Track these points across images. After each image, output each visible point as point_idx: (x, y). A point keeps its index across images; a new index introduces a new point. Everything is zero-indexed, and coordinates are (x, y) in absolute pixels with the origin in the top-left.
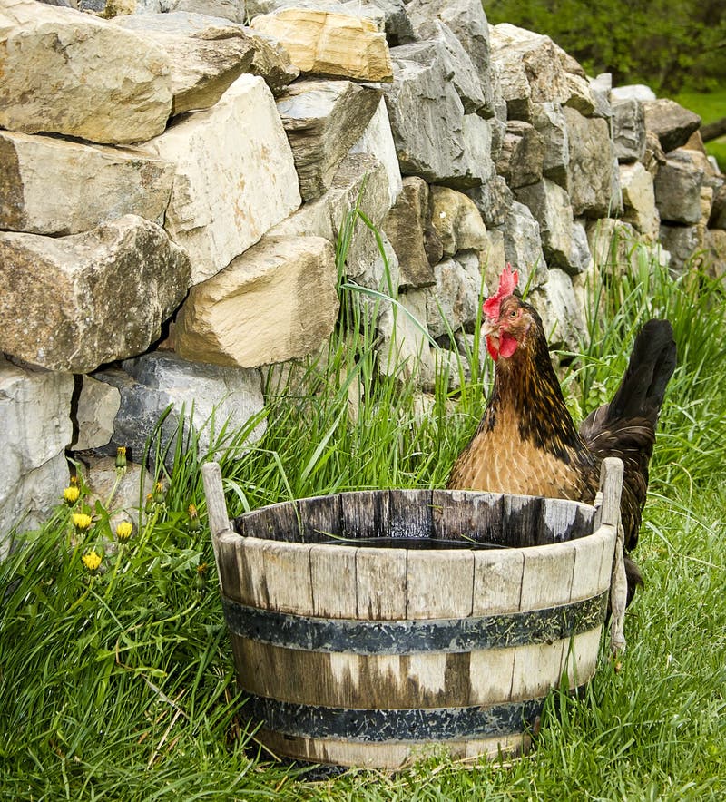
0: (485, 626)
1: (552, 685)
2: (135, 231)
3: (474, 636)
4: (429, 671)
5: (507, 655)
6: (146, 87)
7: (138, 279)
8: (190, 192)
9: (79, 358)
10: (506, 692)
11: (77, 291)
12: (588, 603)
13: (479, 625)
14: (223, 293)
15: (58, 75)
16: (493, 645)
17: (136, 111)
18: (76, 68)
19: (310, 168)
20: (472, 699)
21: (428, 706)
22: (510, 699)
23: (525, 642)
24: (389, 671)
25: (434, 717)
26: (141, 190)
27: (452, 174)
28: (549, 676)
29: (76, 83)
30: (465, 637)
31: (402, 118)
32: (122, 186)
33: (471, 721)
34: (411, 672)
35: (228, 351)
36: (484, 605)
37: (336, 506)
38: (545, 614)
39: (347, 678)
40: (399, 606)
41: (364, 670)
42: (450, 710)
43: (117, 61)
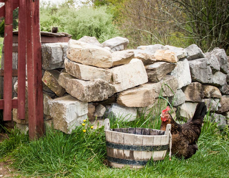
0: (136, 147)
1: (149, 159)
2: (99, 81)
3: (134, 148)
4: (127, 153)
5: (140, 152)
6: (107, 59)
7: (100, 89)
8: (118, 77)
9: (86, 99)
10: (140, 158)
11: (85, 89)
12: (157, 146)
13: (135, 146)
14: (125, 94)
15: (90, 56)
16: (138, 150)
17: (106, 63)
18: (94, 55)
19: (154, 76)
20: (134, 159)
21: (127, 159)
22: (141, 160)
23: (143, 150)
24: (121, 152)
25: (128, 161)
26: (105, 75)
27: (207, 82)
28: (149, 157)
29: (94, 58)
30: (133, 148)
31: (194, 71)
32: (101, 74)
33: (134, 162)
34: (124, 153)
35: (124, 103)
36: (136, 143)
37: (134, 130)
38: (148, 146)
39: (116, 153)
40: (123, 142)
41: (118, 152)
42: (130, 160)
43: (101, 55)
